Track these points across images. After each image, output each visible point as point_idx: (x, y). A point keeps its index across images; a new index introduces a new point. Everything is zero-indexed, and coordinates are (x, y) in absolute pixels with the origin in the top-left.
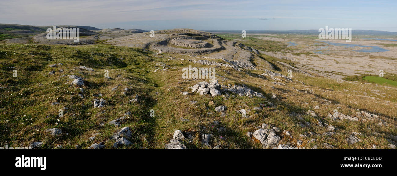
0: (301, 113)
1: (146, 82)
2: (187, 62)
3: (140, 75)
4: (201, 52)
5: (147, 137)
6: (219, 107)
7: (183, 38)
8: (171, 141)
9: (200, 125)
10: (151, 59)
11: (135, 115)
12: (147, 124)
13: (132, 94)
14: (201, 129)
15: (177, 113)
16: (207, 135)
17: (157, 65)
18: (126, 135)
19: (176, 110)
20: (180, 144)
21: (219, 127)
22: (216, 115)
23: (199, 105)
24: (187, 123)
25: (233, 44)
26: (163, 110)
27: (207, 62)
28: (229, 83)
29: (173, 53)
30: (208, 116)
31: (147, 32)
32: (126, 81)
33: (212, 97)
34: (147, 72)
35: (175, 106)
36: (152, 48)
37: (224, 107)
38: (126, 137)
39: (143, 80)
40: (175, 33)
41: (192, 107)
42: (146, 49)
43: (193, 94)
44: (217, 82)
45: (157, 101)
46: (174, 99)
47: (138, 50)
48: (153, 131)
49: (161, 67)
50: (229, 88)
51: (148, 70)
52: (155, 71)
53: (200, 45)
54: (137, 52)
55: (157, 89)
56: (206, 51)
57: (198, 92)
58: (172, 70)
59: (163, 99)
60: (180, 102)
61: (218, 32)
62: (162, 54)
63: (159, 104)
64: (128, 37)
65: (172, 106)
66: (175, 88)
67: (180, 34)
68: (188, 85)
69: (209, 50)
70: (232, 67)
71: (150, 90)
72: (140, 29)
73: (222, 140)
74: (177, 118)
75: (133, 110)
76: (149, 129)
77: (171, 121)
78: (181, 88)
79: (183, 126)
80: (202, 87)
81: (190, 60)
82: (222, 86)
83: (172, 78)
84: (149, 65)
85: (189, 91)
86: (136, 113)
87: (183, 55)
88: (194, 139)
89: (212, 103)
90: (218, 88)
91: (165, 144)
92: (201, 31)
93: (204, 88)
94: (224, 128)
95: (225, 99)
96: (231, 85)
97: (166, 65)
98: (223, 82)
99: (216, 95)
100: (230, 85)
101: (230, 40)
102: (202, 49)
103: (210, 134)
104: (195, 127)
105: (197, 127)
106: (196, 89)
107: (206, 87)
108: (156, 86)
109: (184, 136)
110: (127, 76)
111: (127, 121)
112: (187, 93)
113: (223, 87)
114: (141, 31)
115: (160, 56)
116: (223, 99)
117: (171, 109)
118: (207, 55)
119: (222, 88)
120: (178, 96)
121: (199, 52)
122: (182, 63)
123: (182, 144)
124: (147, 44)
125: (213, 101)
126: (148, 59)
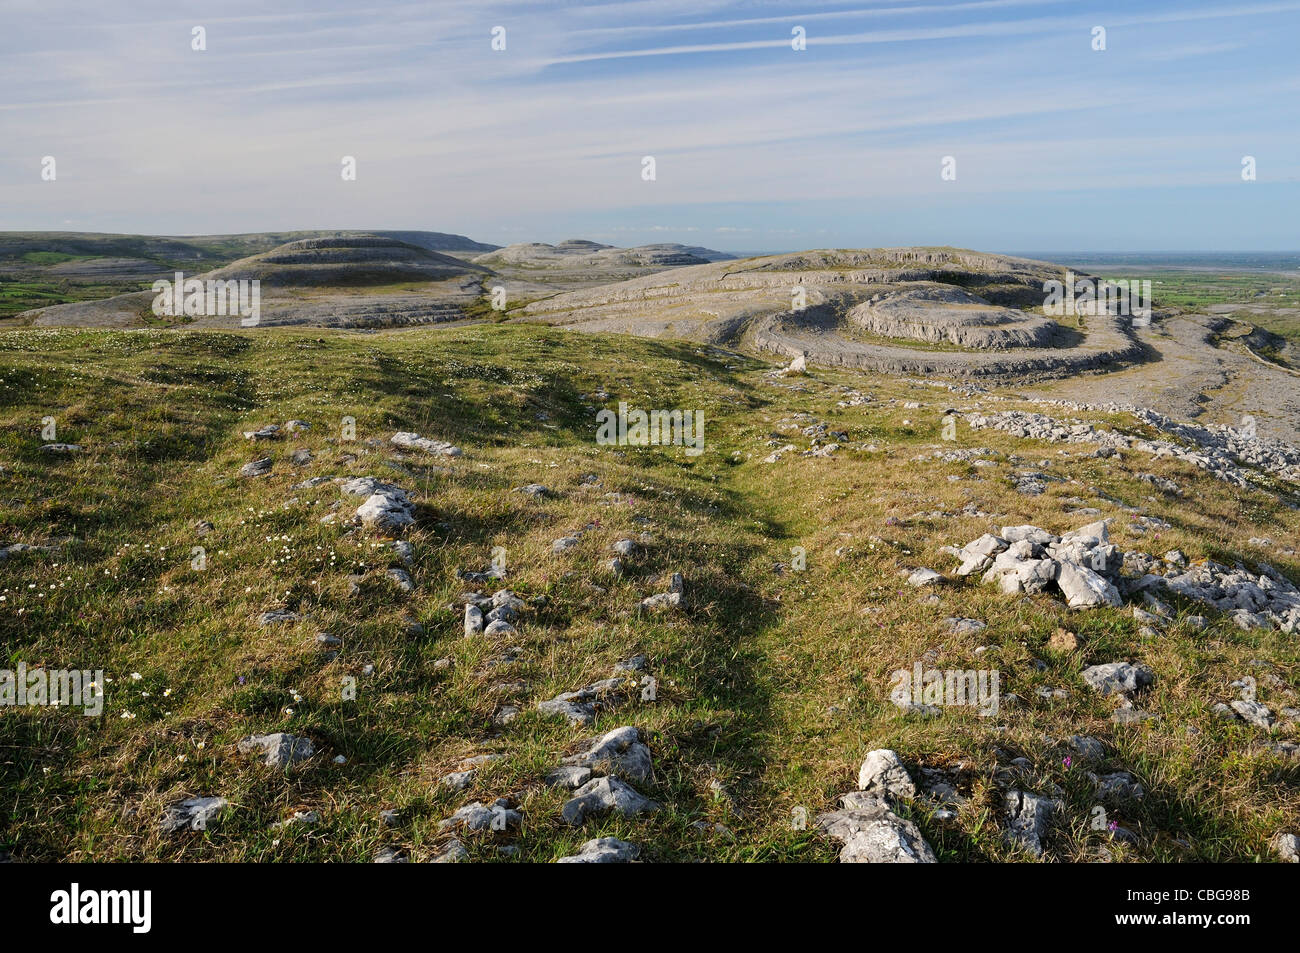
1: (725, 510)
2: (933, 419)
3: (697, 477)
4: (1010, 368)
5: (728, 776)
6: (1108, 669)
7: (916, 296)
8: (849, 800)
9: (1000, 744)
10: (752, 399)
11: (666, 672)
12: (725, 717)
13: (654, 568)
14: (1002, 763)
15: (879, 666)
16: (1035, 802)
17: (783, 429)
18: (626, 767)
19: (873, 655)
20: (891, 815)
21: (1104, 771)
22: (1084, 705)
23: (992, 640)
24: (926, 721)
25: (1209, 331)
26: (808, 650)
27: (1042, 424)
28: (1171, 545)
29: (860, 371)
30: (1043, 706)
31: (735, 258)
32: (623, 505)
33: (1070, 613)
34: (732, 462)
35: (868, 633)
36: (755, 341)
37: (1134, 669)
38: (623, 776)
39: (706, 501)
40: (876, 272)
41: (956, 646)
42: (725, 347)
43: (962, 583)
44: (1100, 536)
45: (779, 605)
46: (865, 600)
47: (685, 353)
48: (757, 750)
49: (802, 440)
50: (1171, 576)
51: (736, 454)
52: (771, 459)
53: (1006, 334)
54: (678, 362)
55: (776, 548)
56: (1040, 366)
57: (989, 576)
58: (858, 458)
59: (807, 595)
60: (897, 615)
61: (1120, 261)
62: (808, 376)
63: (788, 621)
64: (634, 286)
65: (855, 632)
66: (872, 546)
67: (903, 277)
68: (940, 536)
69: (1057, 363)
70: (1194, 461)
71: (745, 553)
72: (698, 245)
73: (1118, 839)
74: (877, 690)
75: (656, 648)
76: (734, 738)
77: (850, 705)
78: (903, 547)
79: (909, 735)
80: (1013, 551)
81: (949, 412)
82: (1130, 558)
83: (859, 493)
84: (742, 430)
85: (940, 568)
86: (671, 661)
87: (913, 381)
88: (964, 806)
89: (1070, 641)
90: (1105, 567)
91: (818, 811)
92: (1016, 260)
93: (1026, 557)
94: (1133, 780)
95: (1146, 632)
96: (1187, 560)
97: (826, 427)
98: (1137, 538)
99: (1091, 603)
100: (1178, 556)
101: (1190, 309)
102: (1018, 356)
103: (1049, 797)
104: (969, 748)
105: (979, 752)
106: (980, 560)
107: (1038, 552)
108: (777, 531)
109: (913, 780)
110: (626, 480)
111: (626, 700)
112: (935, 576)
113: (1133, 563)
114: (702, 257)
115: (798, 383)
116: (1130, 629)
117: (846, 649)
118: (1047, 388)
119: (1126, 571)
120: (887, 588)
121: (1000, 369)
122: (906, 422)
123: (901, 820)
124: (731, 321)
125: (1075, 633)
126: (734, 398)
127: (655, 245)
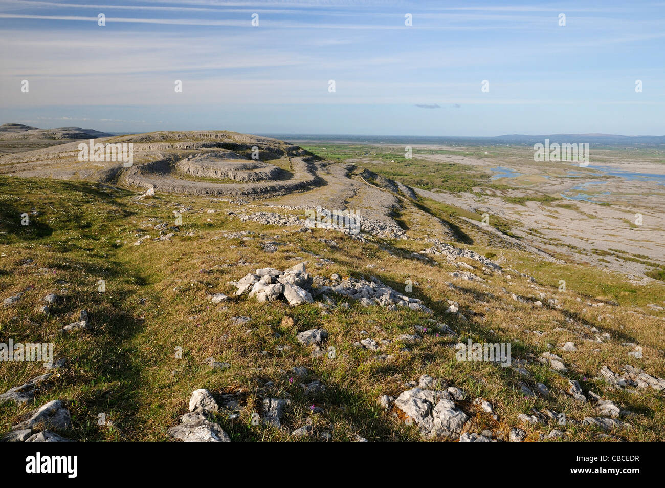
0: (525, 359)
1: (111, 273)
2: (223, 217)
3: (96, 256)
4: (259, 191)
5: (117, 417)
6: (308, 333)
7: (211, 155)
8: (184, 418)
9: (259, 377)
10: (125, 211)
11: (79, 365)
12: (115, 385)
13: (70, 308)
14: (260, 386)
15: (198, 346)
16: (277, 402)
17: (143, 227)
18: (55, 424)
19: (195, 341)
20: (207, 421)
21: (308, 382)
22: (298, 352)
23: (254, 326)
24: (223, 371)
25: (347, 171)
26: (160, 343)
27: (275, 217)
28: (334, 271)
29: (184, 194)
30: (279, 355)
31: (112, 135)
32: (49, 275)
33: (290, 308)
34: (115, 246)
35: (192, 330)
36: (126, 181)
37: (320, 331)
38: (53, 429)
39: (101, 269)
40: (190, 143)
41: (237, 331)
42: (109, 184)
43: (238, 299)
44: (302, 270)
45: (144, 321)
46: (190, 313)
47: (85, 188)
48: (133, 401)
49: (154, 232)
50: (334, 286)
51: (118, 241)
52: (137, 243)
53: (256, 174)
54: (81, 193)
55: (141, 291)
56: (273, 189)
57: (251, 294)
58: (184, 240)
59: (159, 314)
60: (206, 319)
61: (306, 139)
62: (156, 198)
63: (149, 329)
64: (53, 151)
65: (185, 330)
66: (192, 285)
67: (204, 146)
68: (227, 277)
69: (281, 188)
70: (343, 232)
71: (123, 295)
72: (90, 128)
73: (315, 412)
74: (198, 359)
75: (73, 353)
76: (121, 396)
77: (184, 369)
78: (208, 284)
79: (214, 379)
80: (262, 281)
81: (230, 214)
82: (316, 279)
83: (185, 258)
84: (120, 229)
85: (228, 293)
86: (82, 359)
87: (211, 199)
88: (243, 410)
89: (290, 322)
90: (304, 284)
91: (168, 427)
92: (260, 138)
93: (269, 283)
94: (321, 383)
95: (324, 313)
96: (340, 277)
97: (167, 225)
98: (319, 269)
99: (299, 302)
100: (337, 276)
101: (338, 161)
102: (263, 185)
103: (283, 398)
104: (244, 381)
105: (249, 382)
106: (246, 287)
107: (274, 280)
108: (142, 281)
109: (217, 402)
110: (51, 260)
111: (54, 386)
112: (225, 297)
113: (318, 281)
114: (93, 135)
115: (151, 202)
116: (317, 313)
117: (181, 339)
118: (277, 200)
119: (315, 286)
120: (201, 306)
121: (255, 191)
122: (209, 220)
123: (211, 423)
124: (112, 170)
125: (293, 318)
126: (116, 211)
127: (65, 128)
